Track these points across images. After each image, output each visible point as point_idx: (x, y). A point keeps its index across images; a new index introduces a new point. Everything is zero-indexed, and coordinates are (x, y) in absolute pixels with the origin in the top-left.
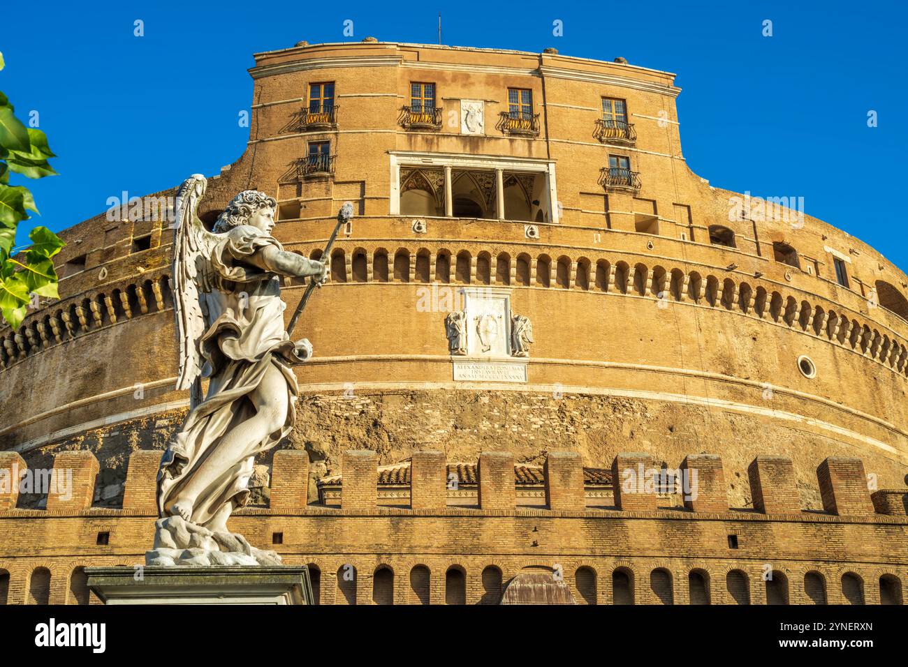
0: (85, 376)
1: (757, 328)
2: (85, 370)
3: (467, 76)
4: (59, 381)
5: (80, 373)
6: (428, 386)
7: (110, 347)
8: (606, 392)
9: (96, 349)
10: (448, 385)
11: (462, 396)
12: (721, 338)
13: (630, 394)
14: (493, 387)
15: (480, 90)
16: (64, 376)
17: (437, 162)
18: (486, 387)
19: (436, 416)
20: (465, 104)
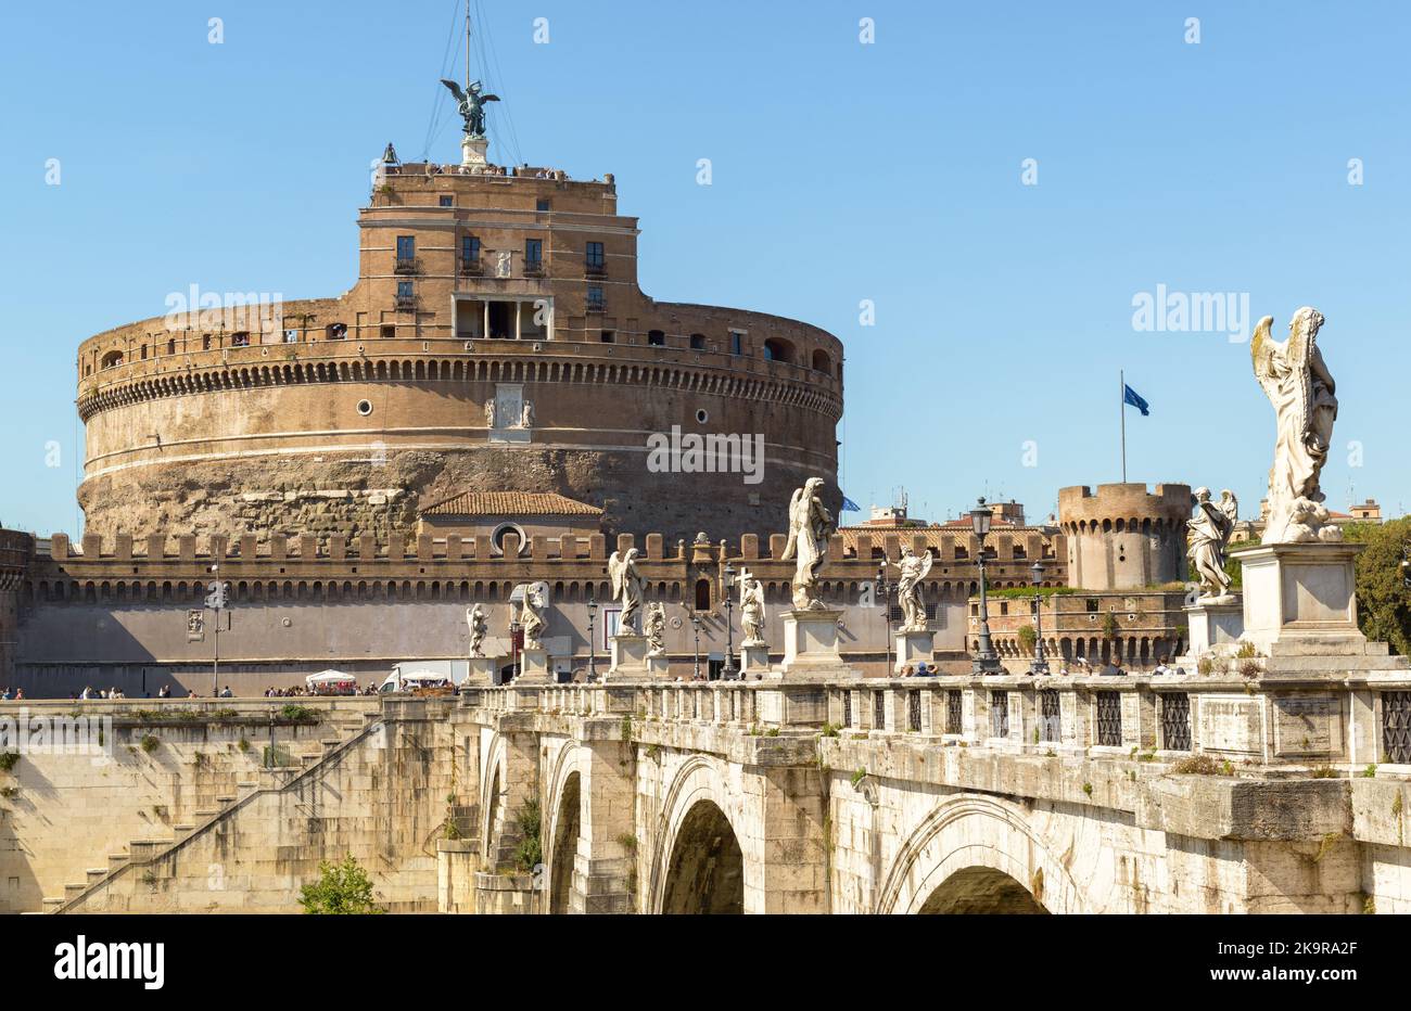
0: (259, 418)
1: (673, 396)
2: (259, 413)
3: (500, 231)
4: (239, 416)
5: (255, 414)
6: (474, 446)
7: (274, 401)
9: (264, 400)
10: (485, 446)
11: (494, 452)
12: (649, 405)
14: (511, 447)
15: (509, 240)
16: (242, 414)
17: (480, 298)
18: (506, 447)
19: (478, 464)
20: (499, 253)
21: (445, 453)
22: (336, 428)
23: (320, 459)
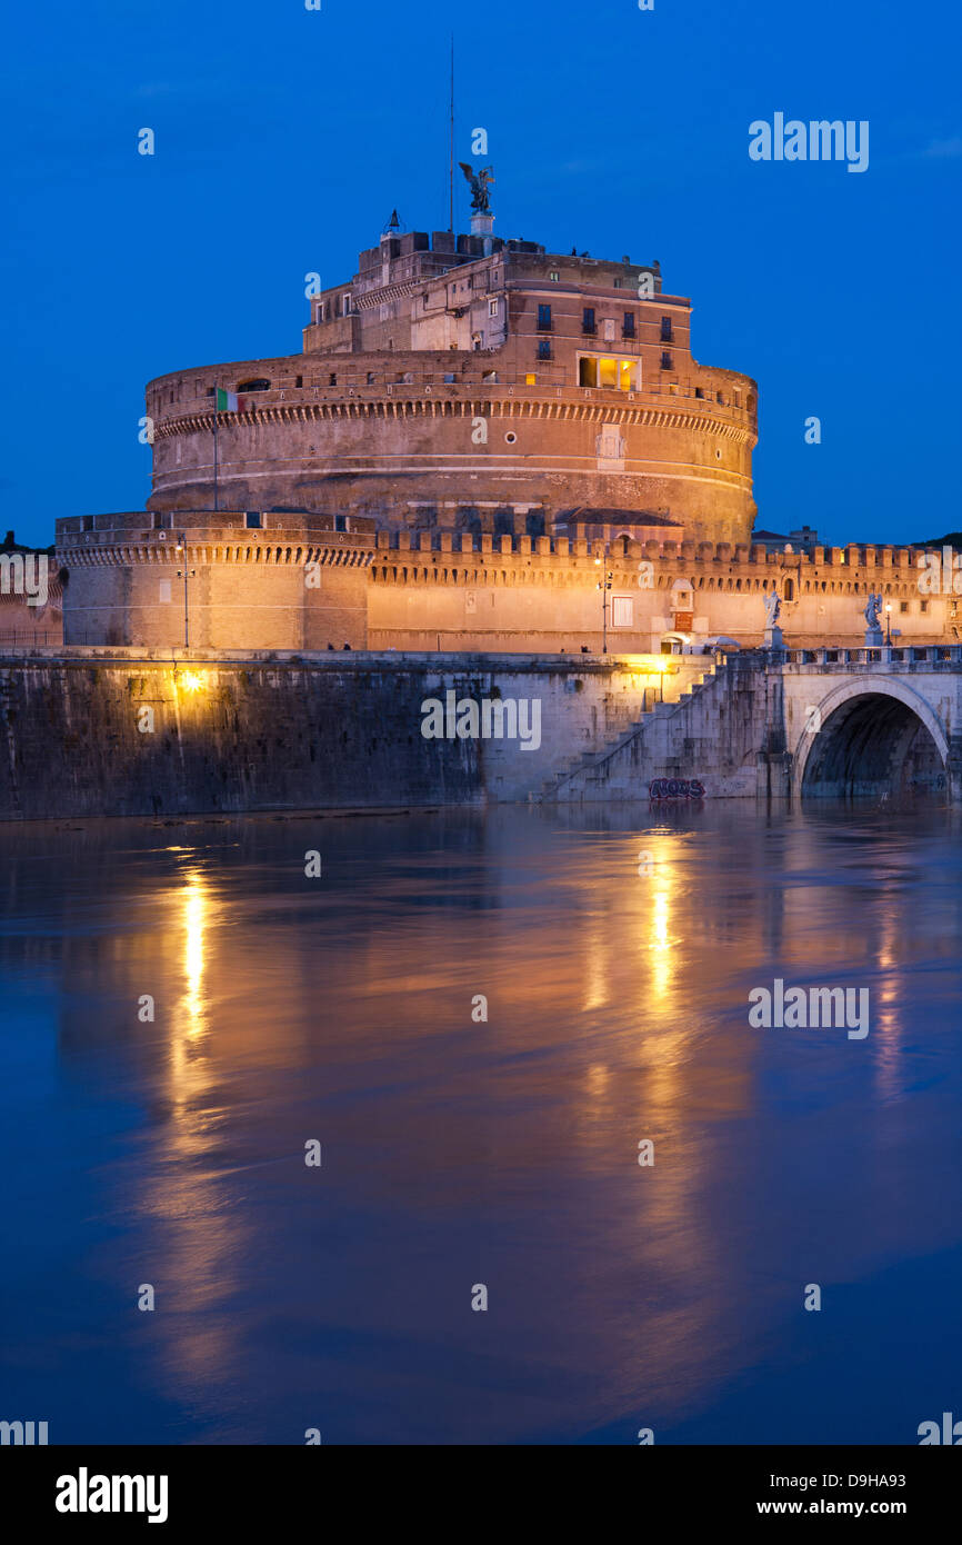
0: (419, 442)
2: (418, 438)
3: (607, 304)
4: (401, 440)
5: (415, 439)
6: (588, 472)
7: (433, 428)
8: (651, 475)
9: (424, 428)
10: (595, 471)
11: (601, 476)
13: (659, 476)
14: (611, 473)
15: (613, 313)
17: (595, 355)
18: (608, 473)
19: (590, 485)
20: (607, 321)
21: (569, 476)
22: (487, 453)
23: (475, 477)
